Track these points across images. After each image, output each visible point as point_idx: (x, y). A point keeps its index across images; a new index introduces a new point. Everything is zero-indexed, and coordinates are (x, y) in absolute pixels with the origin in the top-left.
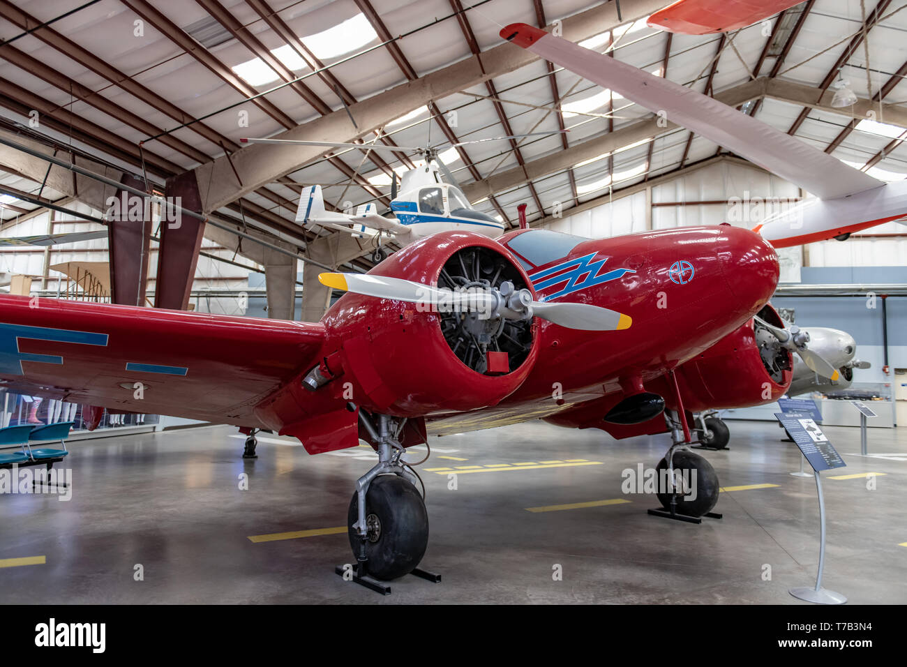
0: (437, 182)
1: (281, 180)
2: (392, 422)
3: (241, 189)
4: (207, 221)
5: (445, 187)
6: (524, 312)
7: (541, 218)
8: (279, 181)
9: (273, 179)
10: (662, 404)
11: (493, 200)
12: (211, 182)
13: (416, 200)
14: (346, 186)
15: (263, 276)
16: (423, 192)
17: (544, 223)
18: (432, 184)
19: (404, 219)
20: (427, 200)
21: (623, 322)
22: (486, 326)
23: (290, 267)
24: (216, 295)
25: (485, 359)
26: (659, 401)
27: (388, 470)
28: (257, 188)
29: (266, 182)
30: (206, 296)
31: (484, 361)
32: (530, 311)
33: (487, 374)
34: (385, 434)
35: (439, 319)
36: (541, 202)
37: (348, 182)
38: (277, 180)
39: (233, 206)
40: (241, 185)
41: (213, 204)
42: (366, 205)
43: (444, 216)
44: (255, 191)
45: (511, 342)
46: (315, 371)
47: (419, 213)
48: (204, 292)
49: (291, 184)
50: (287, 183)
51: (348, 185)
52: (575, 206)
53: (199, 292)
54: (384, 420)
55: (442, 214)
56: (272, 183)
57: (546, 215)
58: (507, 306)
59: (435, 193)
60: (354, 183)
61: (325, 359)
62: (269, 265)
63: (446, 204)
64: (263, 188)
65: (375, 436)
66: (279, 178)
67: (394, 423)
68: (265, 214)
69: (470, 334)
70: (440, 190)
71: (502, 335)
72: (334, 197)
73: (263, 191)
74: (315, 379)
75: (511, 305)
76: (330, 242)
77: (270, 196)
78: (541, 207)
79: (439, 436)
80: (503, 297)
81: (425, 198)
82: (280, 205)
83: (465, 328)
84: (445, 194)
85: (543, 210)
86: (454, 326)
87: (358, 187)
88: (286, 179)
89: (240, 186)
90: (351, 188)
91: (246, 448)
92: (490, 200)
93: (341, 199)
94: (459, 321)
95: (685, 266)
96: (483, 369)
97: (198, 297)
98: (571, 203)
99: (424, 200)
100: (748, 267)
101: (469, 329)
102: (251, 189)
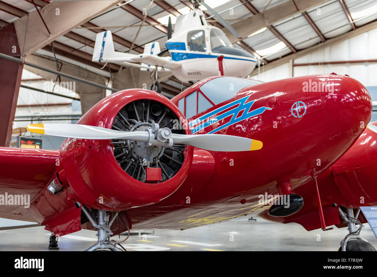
0: (203, 24)
1: (84, 25)
2: (106, 215)
3: (49, 36)
4: (25, 63)
5: (208, 28)
6: (168, 142)
7: (321, 42)
8: (83, 26)
9: (77, 25)
10: (301, 201)
11: (273, 28)
12: (26, 31)
13: (185, 40)
14: (139, 27)
15: (79, 103)
16: (191, 34)
17: (324, 47)
18: (199, 26)
19: (175, 57)
20: (195, 40)
21: (257, 145)
22: (147, 151)
23: (100, 94)
24: (46, 118)
25: (145, 173)
26: (299, 200)
27: (103, 246)
28: (66, 33)
29: (73, 28)
30: (39, 120)
31: (145, 174)
32: (171, 141)
33: (147, 182)
34: (101, 223)
35: (112, 148)
36: (320, 28)
37: (140, 23)
38: (82, 26)
39: (48, 48)
40: (50, 33)
41: (29, 49)
42: (151, 44)
43: (207, 53)
44: (65, 36)
45: (173, 161)
46: (53, 182)
47: (188, 51)
48: (36, 116)
49: (92, 28)
50: (90, 28)
51: (141, 26)
52: (352, 30)
53: (32, 117)
54: (101, 214)
55: (205, 51)
56: (77, 28)
57: (326, 39)
58: (156, 139)
59: (200, 34)
60: (145, 24)
61: (57, 174)
62: (84, 93)
63: (208, 43)
64: (71, 32)
65: (94, 224)
66: (82, 24)
67: (107, 216)
68: (75, 53)
69: (138, 156)
70: (204, 31)
71: (163, 156)
72: (131, 36)
73: (71, 34)
74: (53, 187)
75: (158, 138)
76: (132, 73)
77: (77, 38)
78: (320, 32)
79: (182, 230)
80: (154, 133)
81: (193, 38)
82: (86, 45)
83: (134, 153)
84: (207, 35)
85: (323, 35)
86: (127, 152)
87: (150, 27)
88: (89, 24)
89: (48, 34)
90: (143, 28)
91: (50, 242)
92: (270, 29)
93: (136, 37)
94: (130, 148)
95: (301, 104)
96: (144, 179)
97: (32, 121)
98: (348, 27)
99: (192, 40)
100: (347, 104)
101: (137, 153)
102: (61, 34)
